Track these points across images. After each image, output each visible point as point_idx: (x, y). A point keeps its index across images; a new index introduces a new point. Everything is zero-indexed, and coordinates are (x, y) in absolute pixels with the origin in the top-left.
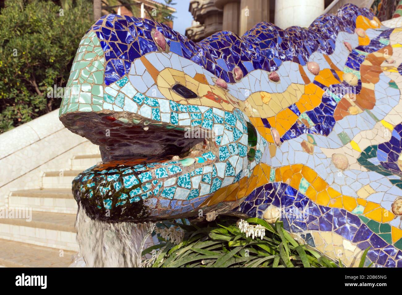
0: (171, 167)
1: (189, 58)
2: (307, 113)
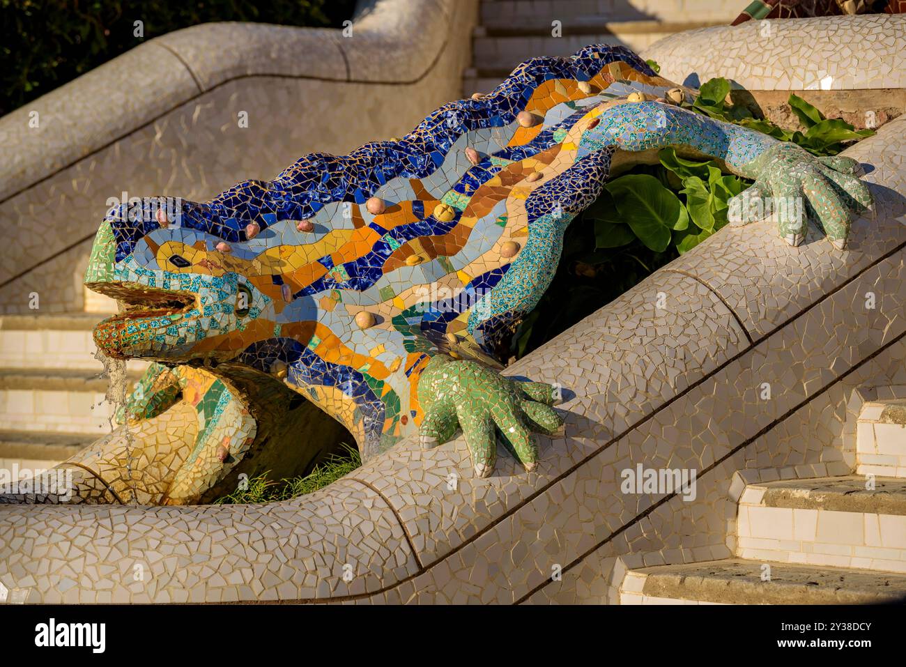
1: (192, 227)
2: (344, 265)
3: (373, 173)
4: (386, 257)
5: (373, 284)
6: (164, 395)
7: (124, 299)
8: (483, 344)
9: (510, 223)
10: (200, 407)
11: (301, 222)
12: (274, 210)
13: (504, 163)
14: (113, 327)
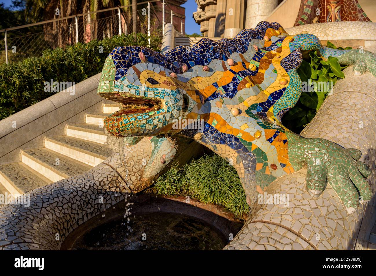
1: (157, 64)
2: (223, 87)
3: (227, 49)
4: (238, 84)
5: (235, 96)
10: (152, 140)
11: (205, 67)
12: (193, 60)
13: (266, 52)
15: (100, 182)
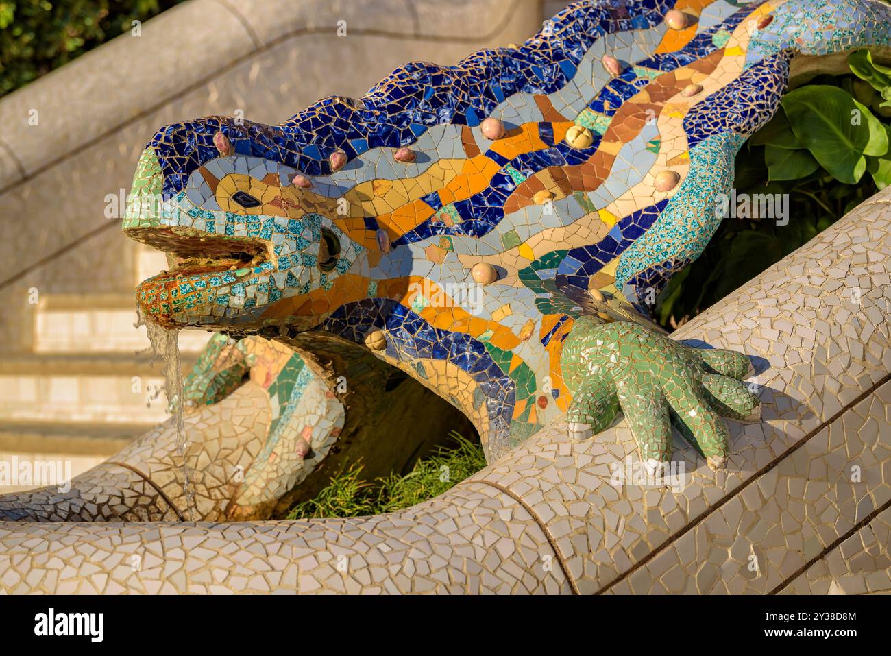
0: (225, 276)
1: (260, 156)
2: (455, 204)
3: (487, 88)
4: (509, 193)
5: (493, 228)
6: (228, 375)
7: (175, 251)
8: (636, 302)
9: (664, 148)
10: (272, 391)
11: (400, 150)
12: (365, 134)
13: (652, 75)
14: (161, 286)
15: (100, 506)
